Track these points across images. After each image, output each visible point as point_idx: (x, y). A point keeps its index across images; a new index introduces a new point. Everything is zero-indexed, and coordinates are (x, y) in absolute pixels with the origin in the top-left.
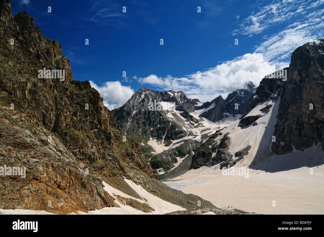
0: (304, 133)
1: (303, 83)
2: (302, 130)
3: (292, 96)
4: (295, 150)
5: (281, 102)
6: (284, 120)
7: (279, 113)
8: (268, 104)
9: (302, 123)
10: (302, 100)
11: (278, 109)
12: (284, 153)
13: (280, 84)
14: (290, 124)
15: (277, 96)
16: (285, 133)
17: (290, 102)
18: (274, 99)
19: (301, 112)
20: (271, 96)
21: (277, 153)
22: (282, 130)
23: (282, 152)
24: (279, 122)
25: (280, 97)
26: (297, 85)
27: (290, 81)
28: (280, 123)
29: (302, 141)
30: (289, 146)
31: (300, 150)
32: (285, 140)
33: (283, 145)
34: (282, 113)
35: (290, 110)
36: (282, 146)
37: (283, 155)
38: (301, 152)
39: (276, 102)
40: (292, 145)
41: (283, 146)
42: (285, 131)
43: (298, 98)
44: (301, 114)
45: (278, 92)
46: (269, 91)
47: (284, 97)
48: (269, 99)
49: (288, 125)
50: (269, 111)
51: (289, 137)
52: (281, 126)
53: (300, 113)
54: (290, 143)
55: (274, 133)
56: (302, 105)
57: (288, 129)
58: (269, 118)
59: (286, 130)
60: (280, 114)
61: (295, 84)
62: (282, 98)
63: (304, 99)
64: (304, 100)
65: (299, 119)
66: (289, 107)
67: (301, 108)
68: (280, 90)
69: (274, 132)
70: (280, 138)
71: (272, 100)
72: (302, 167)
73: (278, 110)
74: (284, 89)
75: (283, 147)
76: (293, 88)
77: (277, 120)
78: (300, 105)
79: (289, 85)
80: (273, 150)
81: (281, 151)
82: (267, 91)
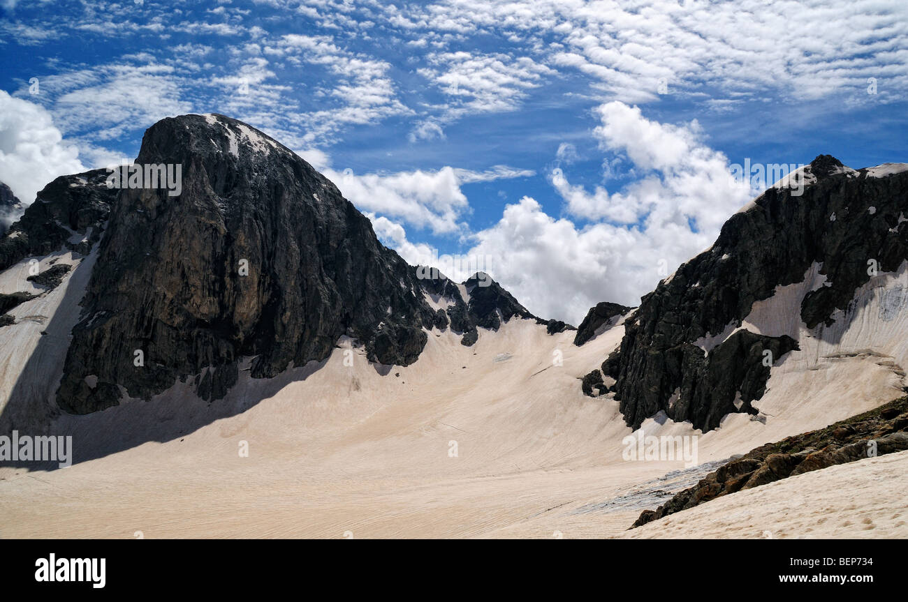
0: (155, 352)
1: (165, 216)
2: (151, 342)
3: (133, 248)
4: (126, 398)
5: (98, 260)
6: (104, 312)
7: (91, 293)
8: (56, 263)
9: (152, 324)
10: (158, 260)
11: (88, 279)
12: (94, 409)
13: (102, 209)
14: (120, 325)
15: (90, 243)
16: (103, 351)
17: (125, 264)
18: (76, 249)
19: (152, 293)
20: (69, 240)
21: (72, 409)
22: (94, 342)
23: (89, 406)
24: (86, 317)
25: (97, 244)
26: (149, 220)
27: (131, 205)
28: (91, 321)
29: (149, 373)
30: (113, 387)
31: (139, 399)
32: (101, 371)
33: (93, 385)
34: (98, 294)
35: (122, 287)
36: (89, 388)
37: (90, 415)
38: (143, 401)
39: (83, 260)
40: (119, 383)
41: (94, 388)
42: (103, 343)
43: (148, 254)
44: (151, 298)
45: (93, 232)
46: (64, 223)
47: (109, 246)
48: (63, 247)
49: (113, 329)
50: (57, 283)
51: (113, 361)
52: (92, 328)
53: (148, 296)
54: (115, 380)
55: (69, 350)
56: (158, 274)
57: (114, 340)
58: (57, 306)
59: (105, 343)
60: (94, 296)
61: (145, 215)
62: (102, 249)
63: (162, 259)
64: (162, 263)
65: (146, 312)
66: (122, 278)
67: (153, 284)
68: (101, 226)
69: (69, 348)
70: (85, 365)
71: (70, 253)
72: (141, 443)
73: (89, 283)
74: (113, 226)
75: (93, 391)
76: (138, 225)
77: (82, 313)
78: (152, 275)
79: (126, 215)
80: (60, 401)
81: (87, 401)
82: (58, 223)
